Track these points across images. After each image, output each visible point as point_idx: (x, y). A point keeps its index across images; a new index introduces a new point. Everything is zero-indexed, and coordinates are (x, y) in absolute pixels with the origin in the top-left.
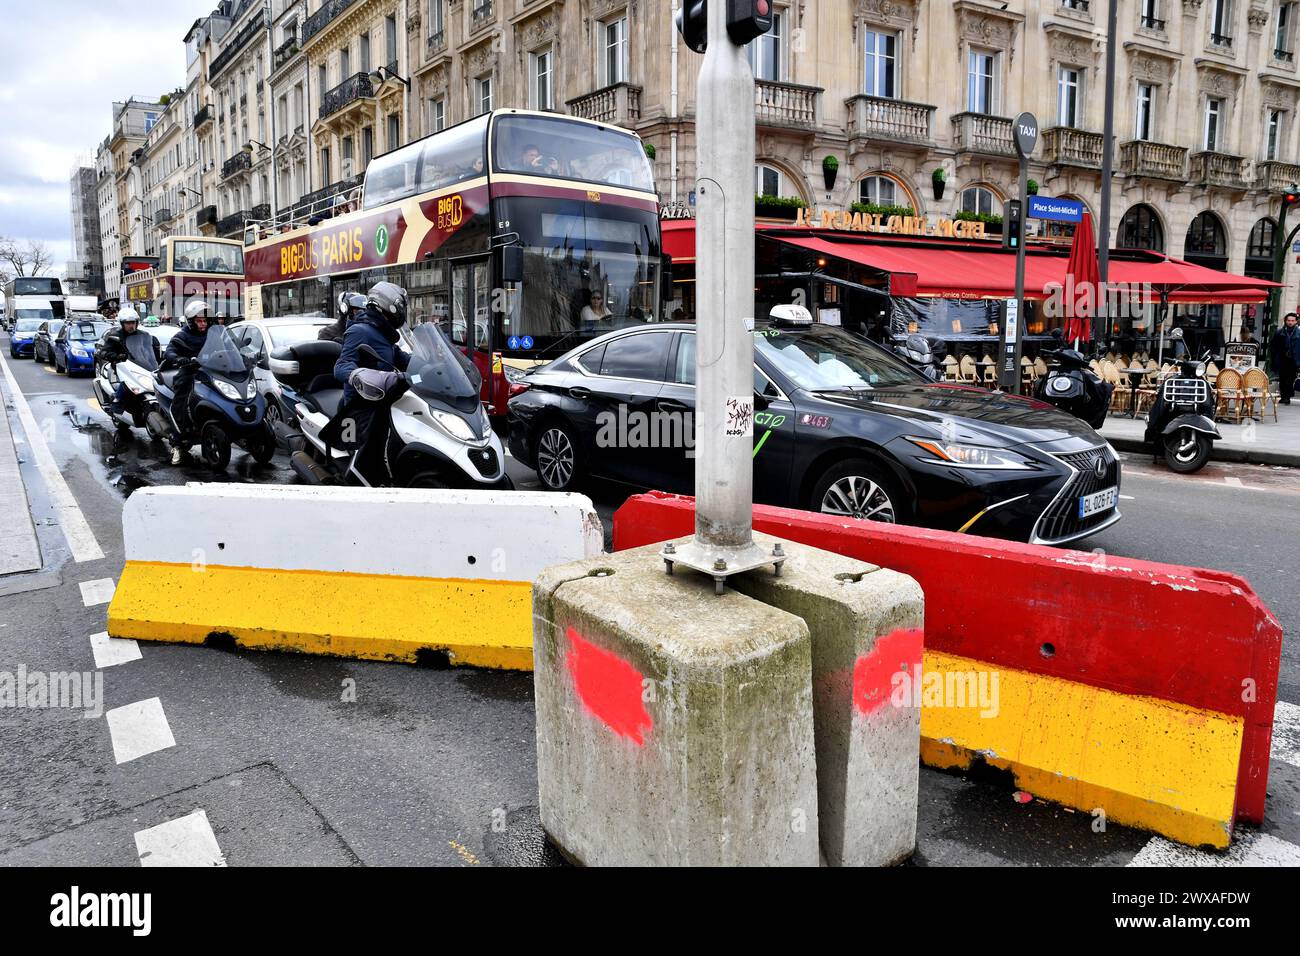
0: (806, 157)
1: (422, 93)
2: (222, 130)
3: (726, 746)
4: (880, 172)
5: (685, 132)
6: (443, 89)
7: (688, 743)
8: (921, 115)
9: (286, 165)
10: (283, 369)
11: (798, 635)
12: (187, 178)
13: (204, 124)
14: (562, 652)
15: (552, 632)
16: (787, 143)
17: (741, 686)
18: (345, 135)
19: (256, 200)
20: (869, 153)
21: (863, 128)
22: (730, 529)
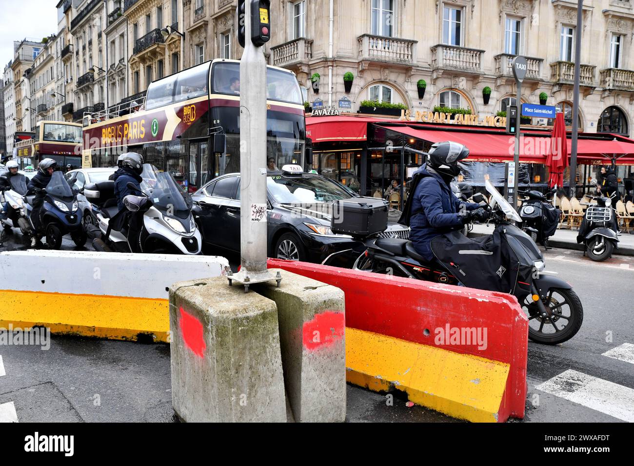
0: (407, 81)
1: (191, 42)
2: (78, 59)
3: (233, 355)
4: (451, 89)
5: (337, 66)
6: (203, 39)
7: (216, 353)
8: (476, 56)
9: (114, 81)
10: (91, 195)
11: (270, 308)
12: (56, 87)
13: (67, 55)
14: (178, 319)
15: (175, 310)
16: (396, 72)
17: (240, 328)
18: (147, 64)
19: (96, 100)
20: (445, 78)
21: (441, 64)
22: (254, 264)
